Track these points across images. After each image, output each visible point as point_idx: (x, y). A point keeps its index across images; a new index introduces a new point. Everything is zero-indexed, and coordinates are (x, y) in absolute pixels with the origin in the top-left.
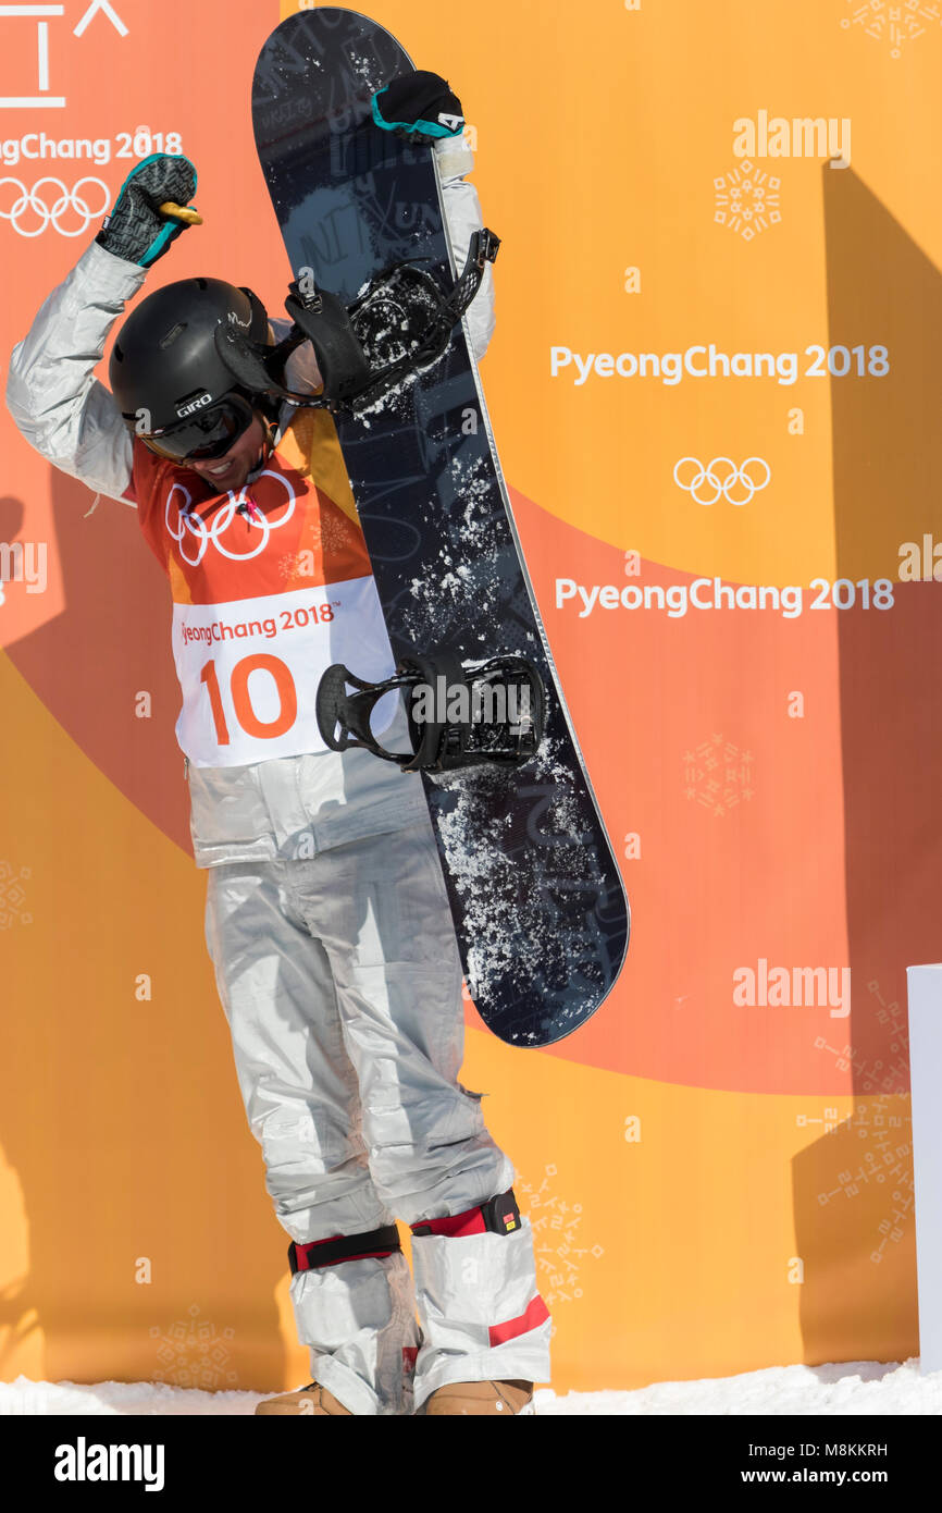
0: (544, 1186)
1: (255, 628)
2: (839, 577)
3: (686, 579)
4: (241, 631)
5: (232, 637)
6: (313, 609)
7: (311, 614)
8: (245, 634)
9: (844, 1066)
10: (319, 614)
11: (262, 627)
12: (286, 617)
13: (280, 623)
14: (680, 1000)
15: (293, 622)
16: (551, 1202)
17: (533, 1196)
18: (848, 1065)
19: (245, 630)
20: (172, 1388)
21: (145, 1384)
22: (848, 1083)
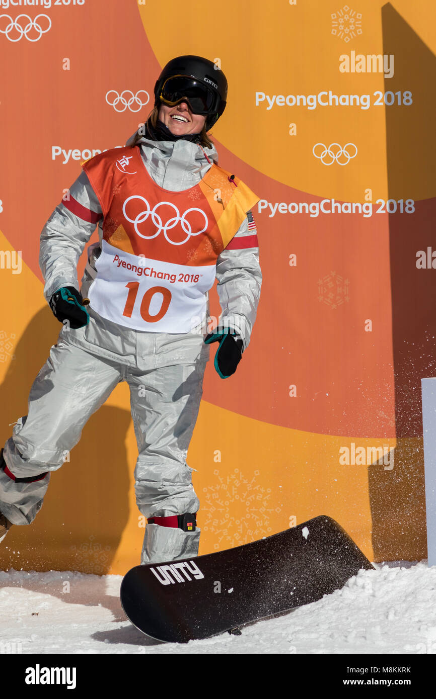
0: (253, 480)
1: (167, 276)
2: (389, 199)
3: (318, 200)
4: (160, 275)
5: (155, 277)
6: (193, 276)
7: (191, 277)
8: (162, 277)
9: (392, 424)
10: (194, 278)
11: (170, 277)
12: (181, 276)
13: (178, 278)
14: (316, 394)
15: (183, 279)
16: (257, 488)
17: (248, 485)
18: (394, 424)
19: (162, 275)
20: (82, 574)
21: (69, 572)
22: (394, 432)
